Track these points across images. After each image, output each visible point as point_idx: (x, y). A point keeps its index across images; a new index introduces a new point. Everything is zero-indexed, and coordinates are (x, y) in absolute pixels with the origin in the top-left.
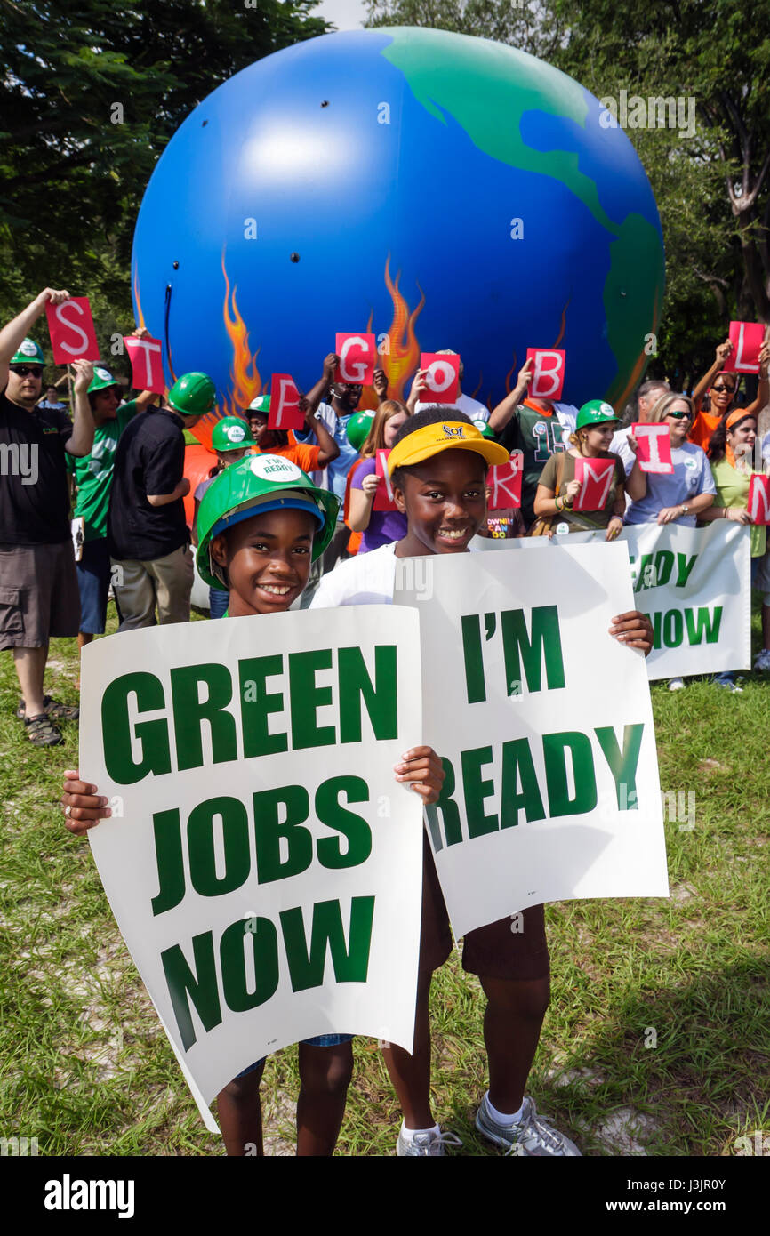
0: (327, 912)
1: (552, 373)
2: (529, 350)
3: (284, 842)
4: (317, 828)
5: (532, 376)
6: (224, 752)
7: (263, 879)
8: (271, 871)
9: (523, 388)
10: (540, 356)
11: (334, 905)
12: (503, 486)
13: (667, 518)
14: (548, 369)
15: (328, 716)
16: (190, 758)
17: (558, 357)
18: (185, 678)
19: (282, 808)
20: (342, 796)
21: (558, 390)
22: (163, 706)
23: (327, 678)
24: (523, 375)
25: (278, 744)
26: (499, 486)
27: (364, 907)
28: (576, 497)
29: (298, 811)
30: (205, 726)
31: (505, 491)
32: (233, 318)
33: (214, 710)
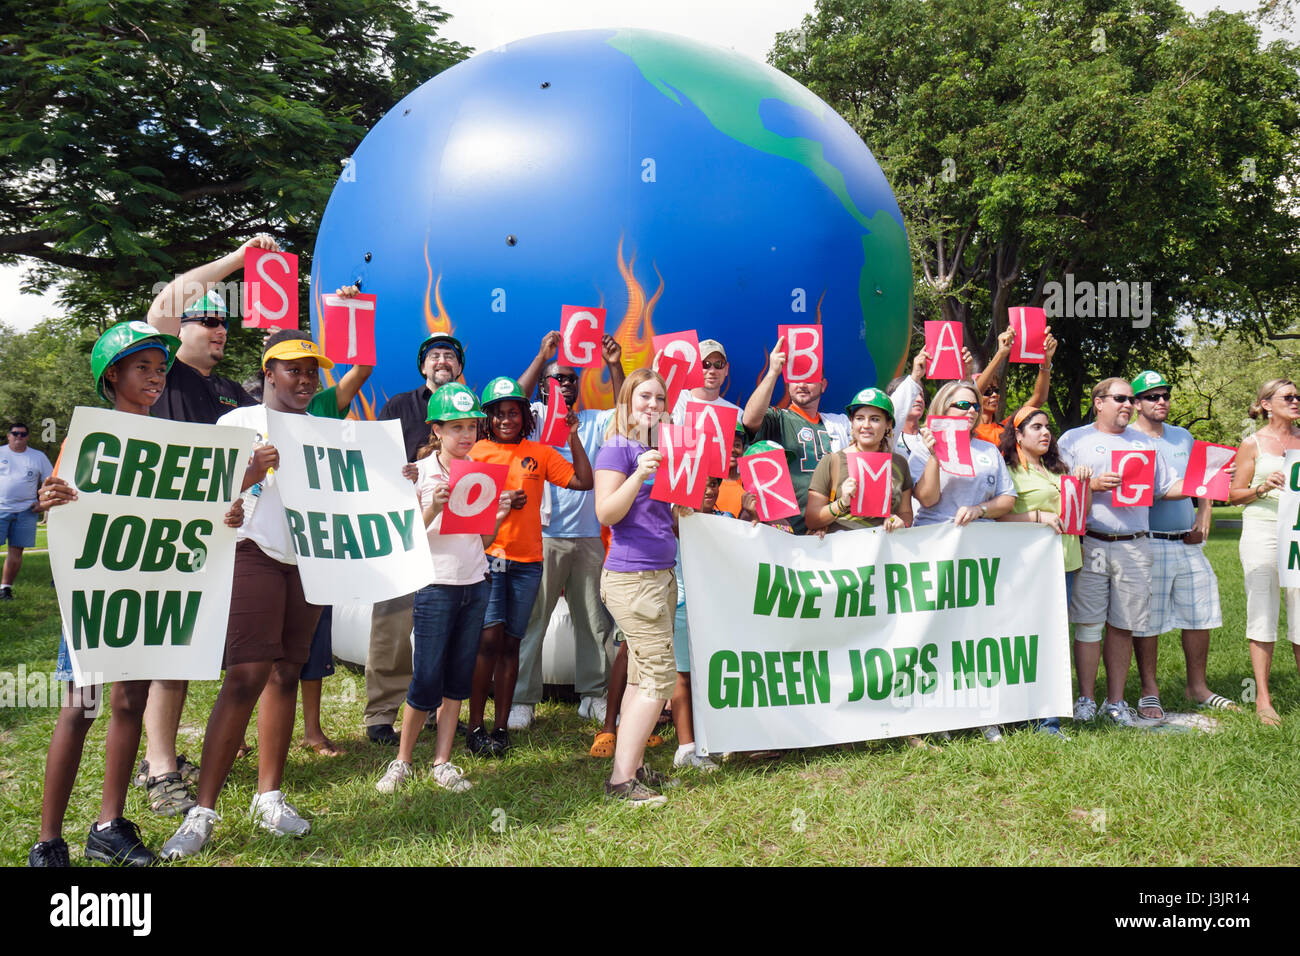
0: (173, 597)
1: (809, 352)
2: (780, 328)
3: (161, 550)
4: (180, 546)
5: (787, 357)
6: (144, 492)
7: (143, 569)
8: (148, 566)
9: (777, 371)
10: (793, 333)
11: (178, 594)
12: (769, 491)
13: (967, 516)
14: (804, 348)
15: (204, 485)
16: (125, 490)
17: (814, 333)
18: (135, 446)
19: (166, 531)
20: (199, 530)
21: (817, 371)
22: (118, 456)
23: (208, 464)
24: (776, 357)
25: (174, 495)
26: (764, 493)
27: (195, 597)
28: (854, 497)
29: (173, 536)
30: (139, 475)
31: (772, 497)
32: (435, 312)
33: (146, 468)
